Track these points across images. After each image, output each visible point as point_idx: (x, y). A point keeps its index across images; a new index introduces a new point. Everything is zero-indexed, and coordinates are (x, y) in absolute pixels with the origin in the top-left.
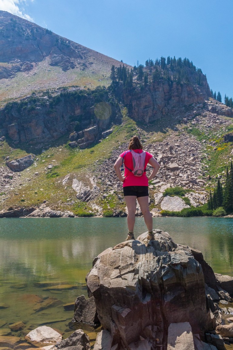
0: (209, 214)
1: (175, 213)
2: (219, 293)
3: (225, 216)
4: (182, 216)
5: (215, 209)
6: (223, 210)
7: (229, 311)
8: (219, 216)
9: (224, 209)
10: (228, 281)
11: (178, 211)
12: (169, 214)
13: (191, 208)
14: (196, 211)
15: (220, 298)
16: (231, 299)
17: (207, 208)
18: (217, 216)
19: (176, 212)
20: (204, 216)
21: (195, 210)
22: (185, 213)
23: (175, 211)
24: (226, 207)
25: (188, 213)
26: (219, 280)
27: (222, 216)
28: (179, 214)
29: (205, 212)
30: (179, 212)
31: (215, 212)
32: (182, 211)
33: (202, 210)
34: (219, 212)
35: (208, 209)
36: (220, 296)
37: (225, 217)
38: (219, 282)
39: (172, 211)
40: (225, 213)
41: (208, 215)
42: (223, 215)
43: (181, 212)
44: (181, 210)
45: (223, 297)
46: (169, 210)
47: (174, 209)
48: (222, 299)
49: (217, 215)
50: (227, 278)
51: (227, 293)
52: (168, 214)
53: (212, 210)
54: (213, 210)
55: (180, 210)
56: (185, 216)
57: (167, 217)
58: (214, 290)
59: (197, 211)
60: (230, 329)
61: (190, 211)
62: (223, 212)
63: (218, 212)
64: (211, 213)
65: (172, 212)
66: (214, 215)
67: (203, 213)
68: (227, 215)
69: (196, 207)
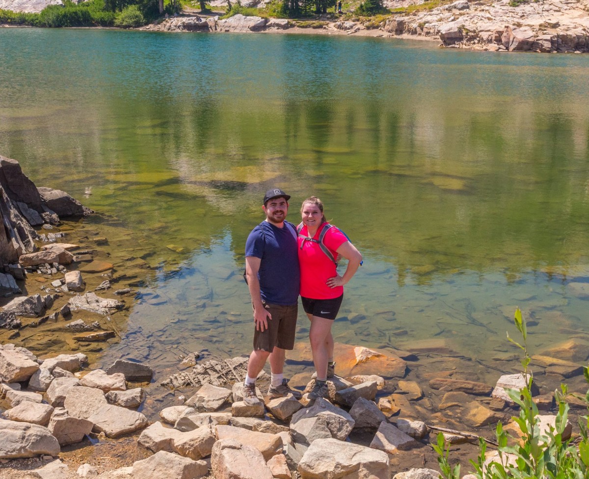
0: (106, 22)
1: (27, 18)
2: (43, 215)
3: (142, 26)
4: (43, 26)
5: (121, 11)
6: (138, 13)
7: (49, 237)
8: (128, 26)
9: (139, 9)
10: (58, 198)
11: (33, 11)
12: (11, 19)
13: (64, 6)
14: (76, 13)
15: (44, 222)
16: (59, 222)
17: (101, 7)
18: (126, 27)
19: (30, 15)
20: (96, 26)
21: (73, 10)
22: (52, 17)
23: (26, 12)
24: (145, 6)
25: (58, 17)
26: (45, 198)
27: (136, 27)
28: (37, 19)
29: (97, 15)
30: (36, 15)
31: (120, 17)
32: (44, 13)
33: (90, 12)
34: (130, 17)
35: (104, 10)
36: (44, 219)
37: (141, 29)
38: (45, 201)
39: (18, 11)
40: (143, 20)
41: (104, 23)
42: (138, 24)
43: (42, 14)
44: (40, 10)
45: (48, 221)
46: (12, 9)
47: (25, 8)
48: (46, 223)
49: (125, 24)
50: (57, 195)
51: (55, 214)
52: (9, 18)
53: (114, 11)
54: (117, 11)
55: (38, 10)
56: (50, 26)
57: (7, 26)
58: (37, 212)
59: (80, 14)
60: (33, 257)
61: (63, 13)
62: (137, 17)
63: (126, 17)
64: (112, 20)
65: (20, 13)
66: (118, 23)
67: (93, 19)
68: (147, 24)
69: (76, 3)
